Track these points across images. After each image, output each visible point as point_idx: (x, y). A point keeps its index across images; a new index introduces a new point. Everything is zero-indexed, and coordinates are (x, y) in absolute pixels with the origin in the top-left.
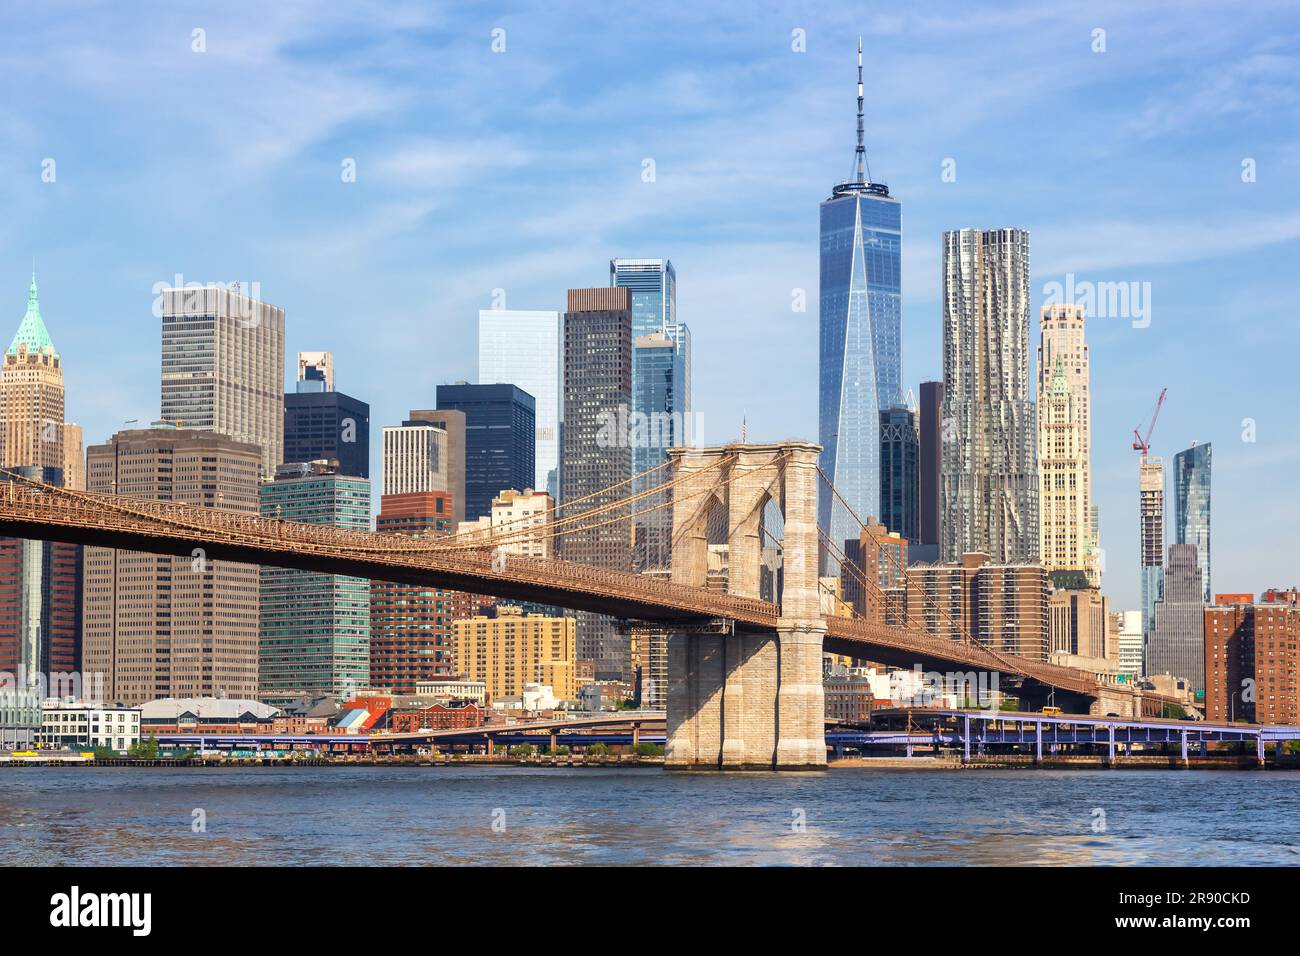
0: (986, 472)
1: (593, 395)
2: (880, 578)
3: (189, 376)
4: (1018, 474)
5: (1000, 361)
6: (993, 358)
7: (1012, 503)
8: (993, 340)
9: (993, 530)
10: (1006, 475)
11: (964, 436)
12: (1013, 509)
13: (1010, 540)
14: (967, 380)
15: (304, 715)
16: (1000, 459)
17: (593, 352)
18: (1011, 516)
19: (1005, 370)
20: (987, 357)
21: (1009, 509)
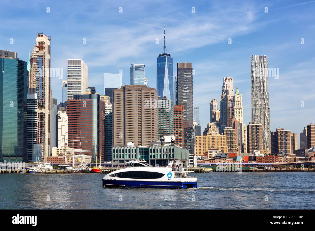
0: (260, 108)
1: (185, 87)
2: (238, 130)
3: (75, 80)
4: (268, 108)
5: (263, 84)
6: (262, 83)
7: (266, 114)
8: (261, 79)
9: (262, 120)
10: (265, 108)
11: (257, 100)
12: (267, 115)
13: (266, 122)
14: (257, 88)
15: (225, 158)
16: (263, 105)
17: (185, 77)
18: (266, 117)
19: (264, 86)
20: (260, 83)
21: (266, 116)
